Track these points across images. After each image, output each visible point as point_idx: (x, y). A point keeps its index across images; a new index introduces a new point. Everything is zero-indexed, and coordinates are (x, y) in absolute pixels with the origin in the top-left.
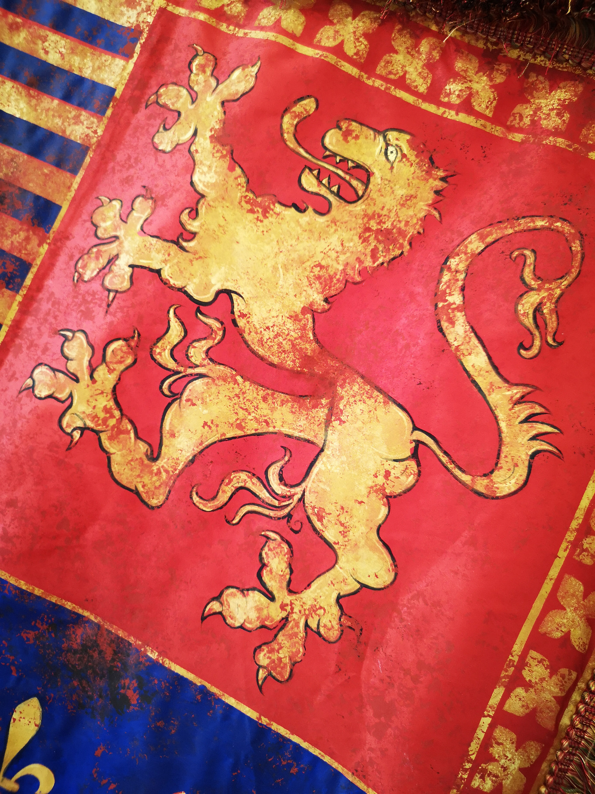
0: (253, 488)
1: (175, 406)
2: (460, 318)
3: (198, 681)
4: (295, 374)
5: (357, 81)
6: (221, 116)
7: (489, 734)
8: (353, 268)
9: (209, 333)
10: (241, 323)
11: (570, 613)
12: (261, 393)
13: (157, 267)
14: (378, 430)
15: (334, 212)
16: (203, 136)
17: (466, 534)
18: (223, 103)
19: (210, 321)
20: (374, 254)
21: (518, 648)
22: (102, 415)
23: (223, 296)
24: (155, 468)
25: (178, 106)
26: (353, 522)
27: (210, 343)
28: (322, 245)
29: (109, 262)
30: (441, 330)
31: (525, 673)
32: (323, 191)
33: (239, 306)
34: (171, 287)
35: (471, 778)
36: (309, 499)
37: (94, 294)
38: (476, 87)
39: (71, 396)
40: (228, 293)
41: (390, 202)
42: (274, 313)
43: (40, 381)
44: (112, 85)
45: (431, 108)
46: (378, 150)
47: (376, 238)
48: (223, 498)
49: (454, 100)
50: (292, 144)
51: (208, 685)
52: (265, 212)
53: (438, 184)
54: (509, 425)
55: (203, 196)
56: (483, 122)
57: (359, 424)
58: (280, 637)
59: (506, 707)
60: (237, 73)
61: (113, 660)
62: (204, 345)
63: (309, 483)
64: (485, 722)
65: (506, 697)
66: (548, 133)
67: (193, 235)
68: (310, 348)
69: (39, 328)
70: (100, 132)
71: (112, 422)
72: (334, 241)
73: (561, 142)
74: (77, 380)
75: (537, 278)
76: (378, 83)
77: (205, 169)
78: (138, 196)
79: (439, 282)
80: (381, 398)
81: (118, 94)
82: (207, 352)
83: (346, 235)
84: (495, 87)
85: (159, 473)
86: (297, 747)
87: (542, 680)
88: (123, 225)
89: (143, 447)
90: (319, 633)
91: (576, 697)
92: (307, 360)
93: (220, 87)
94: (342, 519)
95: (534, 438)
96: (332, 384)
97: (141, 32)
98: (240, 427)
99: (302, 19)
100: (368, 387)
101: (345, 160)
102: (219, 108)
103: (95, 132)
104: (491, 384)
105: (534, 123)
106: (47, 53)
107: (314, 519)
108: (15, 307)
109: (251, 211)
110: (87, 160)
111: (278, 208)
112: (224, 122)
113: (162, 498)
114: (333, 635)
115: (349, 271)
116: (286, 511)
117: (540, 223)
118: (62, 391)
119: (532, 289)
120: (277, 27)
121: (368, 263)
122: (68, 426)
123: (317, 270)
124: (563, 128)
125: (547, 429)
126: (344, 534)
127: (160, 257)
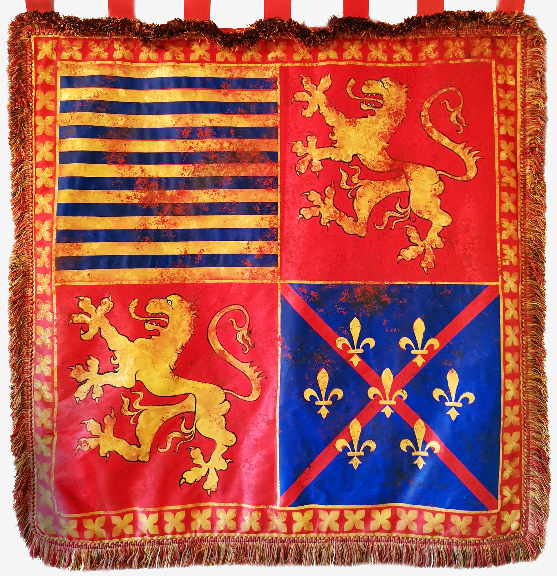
0: (393, 215)
1: (355, 200)
2: (434, 130)
3: (406, 283)
4: (389, 172)
5: (364, 66)
6: (326, 97)
7: (501, 248)
8: (391, 129)
9: (356, 171)
10: (364, 163)
11: (507, 203)
12: (381, 183)
13: (329, 157)
14: (425, 177)
15: (377, 113)
16: (322, 106)
17: (467, 195)
18: (324, 93)
19: (354, 167)
20: (395, 121)
21: (498, 219)
22: (333, 214)
23: (355, 157)
24: (358, 224)
25: (305, 99)
26: (431, 209)
27: (358, 174)
28: (378, 126)
29: (309, 163)
30: (430, 137)
31: (503, 226)
32: (370, 108)
33: (361, 158)
34: (337, 162)
35: (502, 263)
36: (413, 209)
37: (309, 176)
38: (403, 53)
39: (320, 213)
40: (356, 155)
41: (392, 102)
42: (373, 155)
43: (305, 214)
44: (275, 101)
45: (391, 65)
46: (380, 86)
47: (394, 116)
48: (386, 222)
49: (398, 60)
50: (353, 97)
51: (410, 282)
52: (355, 123)
53: (405, 90)
54: (465, 156)
55: (333, 127)
56: (410, 64)
57: (418, 178)
58: (426, 256)
59: (502, 238)
60: (322, 81)
61: (374, 292)
62: (356, 176)
63: (411, 204)
64: (498, 245)
65: (501, 235)
66: (433, 60)
67: (336, 141)
68: (390, 161)
69: (293, 197)
70: (279, 120)
71: (338, 215)
72: (381, 123)
73: (439, 62)
74: (320, 207)
75: (452, 108)
76: (370, 64)
77: (329, 117)
78: (307, 136)
79: (421, 122)
80: (421, 167)
81: (279, 104)
82: (358, 178)
83: (383, 119)
84: (410, 51)
85: (360, 225)
86: (447, 285)
87: (509, 226)
88: (307, 148)
89: (351, 219)
90: (437, 248)
91: (519, 228)
92: (390, 166)
93: (318, 87)
94: (427, 210)
95: (474, 157)
96: (403, 170)
97: (277, 78)
98: (380, 197)
99: (336, 53)
100: (415, 165)
101: (372, 94)
102: (323, 95)
103: (277, 120)
104: (454, 147)
105: (428, 58)
106: (243, 99)
107: (418, 214)
108: (279, 194)
109: (351, 125)
110: (279, 131)
111: (358, 120)
112: (328, 99)
113: (365, 232)
114: (442, 246)
115: (390, 130)
116: (408, 217)
117: (445, 90)
118: (316, 213)
119: (452, 112)
120: (328, 59)
121: (395, 125)
122: (324, 223)
123: (380, 135)
124: (438, 57)
125: (476, 152)
126: (430, 214)
127: (329, 153)
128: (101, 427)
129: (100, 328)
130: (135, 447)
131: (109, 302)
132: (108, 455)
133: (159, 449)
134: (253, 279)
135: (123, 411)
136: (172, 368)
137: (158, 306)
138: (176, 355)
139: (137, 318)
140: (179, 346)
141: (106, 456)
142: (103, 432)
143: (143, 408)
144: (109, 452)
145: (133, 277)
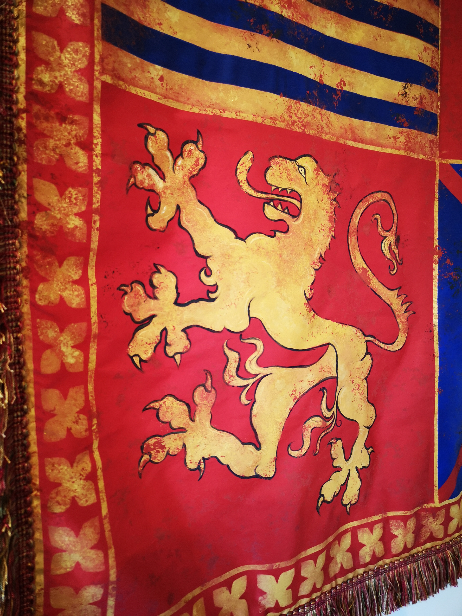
128: (190, 412)
129: (178, 207)
130: (250, 448)
131: (197, 152)
132: (202, 466)
133: (290, 452)
134: (410, 149)
135: (227, 378)
136: (308, 296)
137: (285, 174)
138: (313, 272)
139: (251, 192)
140: (317, 256)
141: (199, 468)
142: (192, 420)
143: (262, 371)
144: (204, 459)
145: (243, 106)
